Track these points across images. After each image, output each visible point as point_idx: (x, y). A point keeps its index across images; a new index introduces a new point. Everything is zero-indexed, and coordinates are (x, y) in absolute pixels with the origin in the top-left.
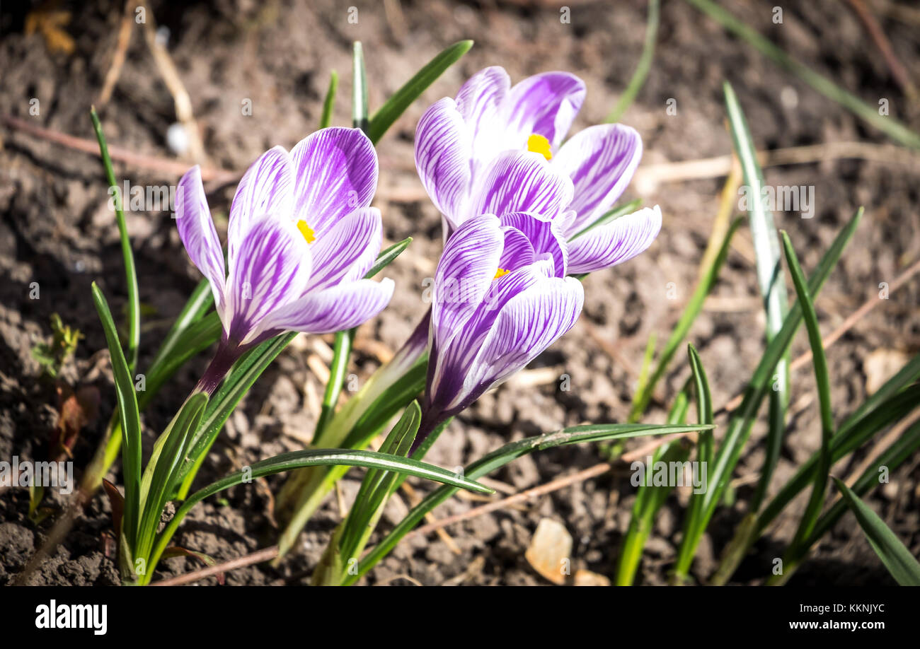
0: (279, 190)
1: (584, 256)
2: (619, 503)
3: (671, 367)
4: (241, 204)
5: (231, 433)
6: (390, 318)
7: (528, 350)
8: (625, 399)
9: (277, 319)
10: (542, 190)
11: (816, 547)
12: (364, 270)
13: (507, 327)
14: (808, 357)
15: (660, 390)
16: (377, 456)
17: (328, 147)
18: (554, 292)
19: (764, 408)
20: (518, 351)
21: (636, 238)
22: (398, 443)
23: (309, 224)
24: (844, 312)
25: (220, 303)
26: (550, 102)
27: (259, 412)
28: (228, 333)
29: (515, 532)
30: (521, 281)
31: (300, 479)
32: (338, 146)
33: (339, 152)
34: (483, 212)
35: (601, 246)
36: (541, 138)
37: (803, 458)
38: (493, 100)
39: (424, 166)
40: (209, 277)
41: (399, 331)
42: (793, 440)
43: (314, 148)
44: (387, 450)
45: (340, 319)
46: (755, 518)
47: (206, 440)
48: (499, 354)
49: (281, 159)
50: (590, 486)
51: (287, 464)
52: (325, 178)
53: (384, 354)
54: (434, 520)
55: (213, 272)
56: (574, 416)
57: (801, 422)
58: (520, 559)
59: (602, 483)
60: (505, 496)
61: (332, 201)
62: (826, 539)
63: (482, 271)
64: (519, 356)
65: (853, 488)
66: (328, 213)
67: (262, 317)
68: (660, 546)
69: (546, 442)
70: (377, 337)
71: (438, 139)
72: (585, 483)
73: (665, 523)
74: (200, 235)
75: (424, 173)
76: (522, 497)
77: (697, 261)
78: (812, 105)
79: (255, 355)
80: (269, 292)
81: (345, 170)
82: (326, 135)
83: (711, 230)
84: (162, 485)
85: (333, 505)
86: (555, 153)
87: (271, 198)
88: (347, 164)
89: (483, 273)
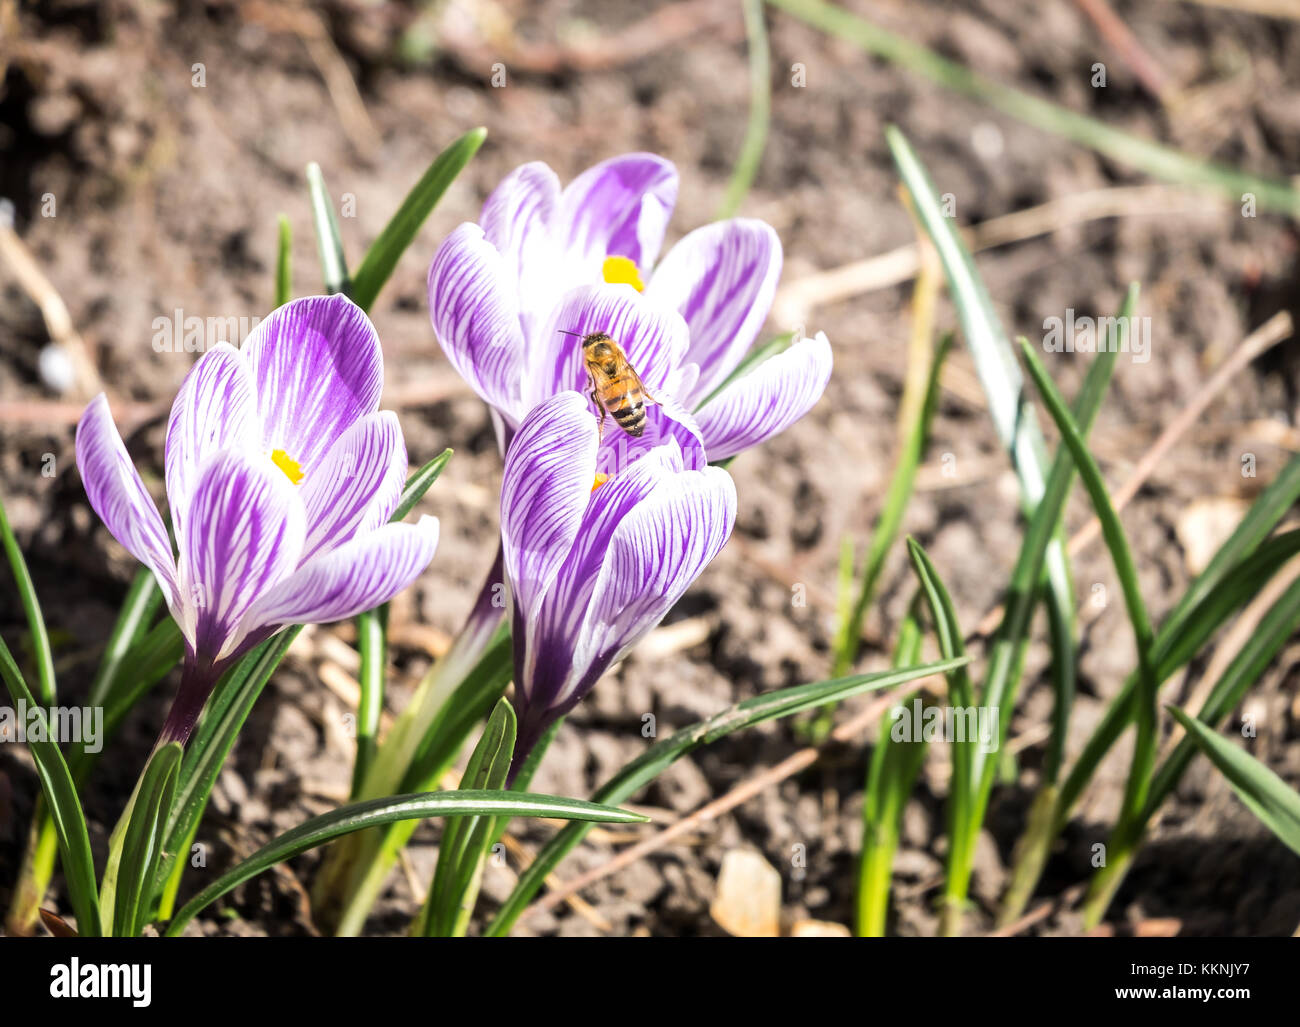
0: (233, 412)
1: (722, 431)
2: (841, 807)
3: (882, 585)
4: (179, 442)
5: (222, 805)
6: (435, 587)
7: (665, 590)
8: (819, 646)
9: (267, 610)
10: (641, 338)
11: (1156, 820)
12: (387, 509)
13: (627, 562)
14: (1093, 529)
15: (871, 625)
16: (457, 796)
17: (297, 331)
18: (689, 495)
19: (1039, 622)
20: (648, 595)
21: (797, 388)
22: (486, 770)
23: (289, 454)
24: (1133, 455)
25: (174, 600)
26: (624, 204)
27: (258, 765)
28: (194, 646)
29: (688, 880)
30: (634, 486)
31: (342, 856)
32: (312, 328)
33: (316, 336)
34: (554, 391)
35: (746, 412)
36: (621, 260)
37: (1112, 689)
38: (537, 216)
39: (451, 336)
40: (151, 563)
41: (452, 603)
42: (1091, 665)
43: (277, 335)
44: (472, 783)
45: (364, 592)
46: (1054, 793)
47: (188, 820)
48: (620, 605)
49: (228, 361)
50: (792, 790)
51: (320, 833)
52: (302, 380)
53: (436, 643)
54: (558, 884)
55: (155, 555)
56: (748, 686)
57: (1099, 632)
58: (704, 922)
59: (808, 782)
60: (662, 827)
61: (317, 415)
62: (1168, 808)
63: (572, 482)
64: (653, 603)
65: (1200, 717)
66: (315, 434)
67: (243, 611)
68: (916, 863)
69: (715, 730)
70: (421, 619)
71: (465, 289)
72: (782, 785)
73: (917, 825)
74: (125, 503)
75: (451, 346)
76: (690, 824)
77: (892, 415)
78: (1026, 148)
79: (241, 674)
80: (247, 570)
81: (331, 361)
82: (292, 313)
83: (905, 366)
84: (132, 901)
85: (400, 888)
86: (648, 279)
87: (223, 425)
88: (332, 353)
89: (574, 485)
